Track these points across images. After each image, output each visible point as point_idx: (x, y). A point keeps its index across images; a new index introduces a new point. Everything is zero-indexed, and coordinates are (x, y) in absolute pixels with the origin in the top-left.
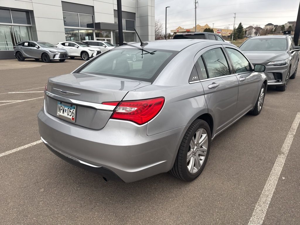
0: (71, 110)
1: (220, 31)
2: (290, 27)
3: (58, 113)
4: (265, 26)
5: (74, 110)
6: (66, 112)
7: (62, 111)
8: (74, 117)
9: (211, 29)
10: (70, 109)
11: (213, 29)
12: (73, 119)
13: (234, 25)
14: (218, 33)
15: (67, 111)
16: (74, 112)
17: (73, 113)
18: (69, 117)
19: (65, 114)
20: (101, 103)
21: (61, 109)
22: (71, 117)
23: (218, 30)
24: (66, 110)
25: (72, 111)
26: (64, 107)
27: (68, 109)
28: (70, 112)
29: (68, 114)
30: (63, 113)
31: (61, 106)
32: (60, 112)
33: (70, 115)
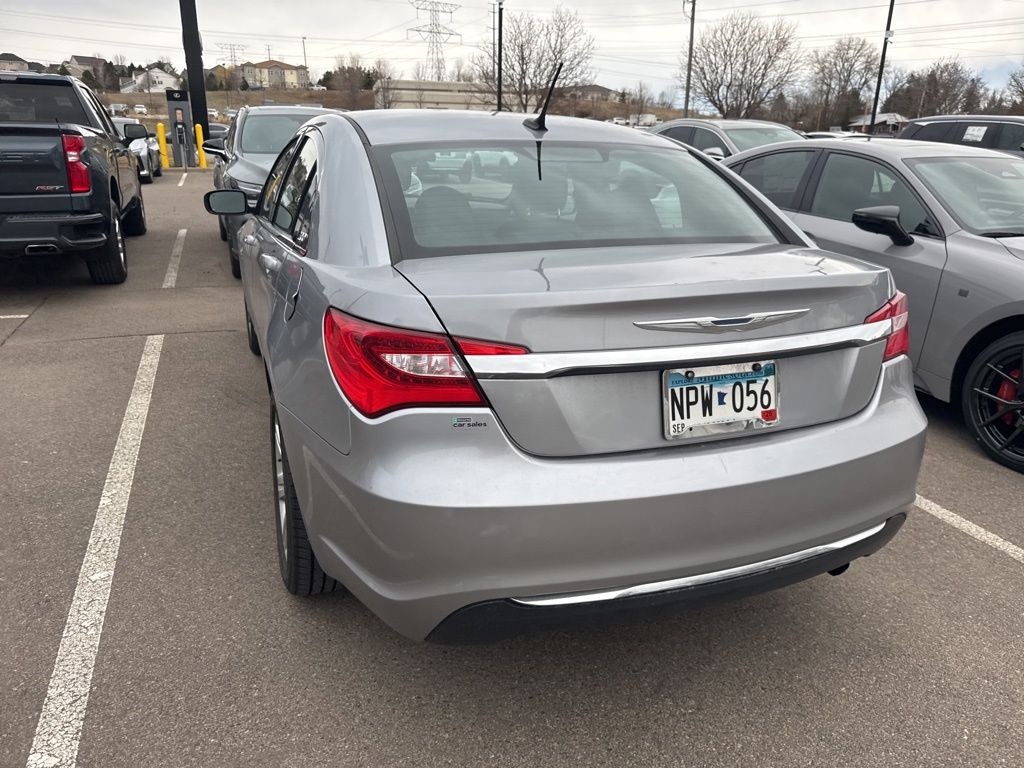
0: (752, 387)
2: (86, 73)
3: (672, 423)
5: (771, 379)
6: (721, 402)
7: (697, 410)
8: (772, 407)
10: (748, 383)
12: (769, 415)
15: (728, 399)
16: (770, 388)
17: (768, 393)
18: (745, 415)
19: (723, 413)
20: (863, 320)
21: (692, 399)
22: (757, 413)
24: (721, 396)
25: (757, 387)
26: (711, 387)
27: (738, 387)
28: (748, 395)
29: (738, 407)
30: (704, 415)
31: (688, 389)
32: (682, 418)
33: (750, 409)
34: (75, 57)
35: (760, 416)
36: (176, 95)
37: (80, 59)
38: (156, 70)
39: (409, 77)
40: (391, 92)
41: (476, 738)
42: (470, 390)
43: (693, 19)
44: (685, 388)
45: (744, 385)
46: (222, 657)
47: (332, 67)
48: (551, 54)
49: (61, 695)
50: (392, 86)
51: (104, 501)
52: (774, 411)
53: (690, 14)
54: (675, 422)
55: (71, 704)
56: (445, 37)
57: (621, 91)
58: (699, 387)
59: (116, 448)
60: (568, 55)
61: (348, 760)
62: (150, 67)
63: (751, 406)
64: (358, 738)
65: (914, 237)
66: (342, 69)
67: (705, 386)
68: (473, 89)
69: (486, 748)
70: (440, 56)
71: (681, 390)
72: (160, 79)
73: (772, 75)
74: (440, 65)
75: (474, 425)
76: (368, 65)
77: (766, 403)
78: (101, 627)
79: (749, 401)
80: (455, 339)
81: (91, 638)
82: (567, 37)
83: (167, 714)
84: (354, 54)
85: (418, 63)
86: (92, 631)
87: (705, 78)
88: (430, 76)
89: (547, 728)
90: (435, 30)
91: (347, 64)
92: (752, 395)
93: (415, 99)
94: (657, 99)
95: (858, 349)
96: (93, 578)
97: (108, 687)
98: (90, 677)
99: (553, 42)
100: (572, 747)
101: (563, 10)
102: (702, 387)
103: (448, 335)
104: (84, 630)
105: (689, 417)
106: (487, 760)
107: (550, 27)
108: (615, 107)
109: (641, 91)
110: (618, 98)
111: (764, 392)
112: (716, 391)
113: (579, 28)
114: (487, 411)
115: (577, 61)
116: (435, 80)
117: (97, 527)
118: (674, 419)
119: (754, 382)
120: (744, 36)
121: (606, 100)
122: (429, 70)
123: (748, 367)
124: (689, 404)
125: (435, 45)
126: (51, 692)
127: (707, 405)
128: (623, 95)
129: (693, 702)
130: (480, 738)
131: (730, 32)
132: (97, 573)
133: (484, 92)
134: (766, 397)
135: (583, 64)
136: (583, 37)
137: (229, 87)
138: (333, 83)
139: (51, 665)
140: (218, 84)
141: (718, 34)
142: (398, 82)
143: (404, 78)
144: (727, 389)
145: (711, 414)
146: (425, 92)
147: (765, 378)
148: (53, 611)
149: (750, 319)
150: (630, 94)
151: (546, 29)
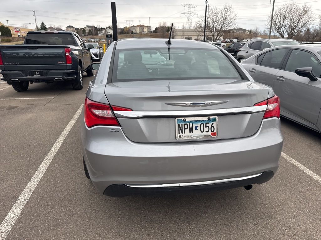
0: (207, 125)
1: (17, 30)
2: (90, 30)
3: (178, 135)
4: (66, 28)
5: (215, 122)
6: (196, 129)
7: (187, 131)
8: (215, 131)
9: (5, 27)
10: (206, 124)
11: (9, 28)
12: (213, 134)
13: (36, 24)
14: (15, 32)
15: (199, 128)
16: (214, 125)
18: (205, 133)
19: (197, 133)
20: (253, 105)
21: (186, 127)
22: (210, 133)
23: (16, 29)
24: (196, 127)
25: (209, 125)
26: (192, 124)
27: (202, 125)
28: (206, 127)
29: (202, 131)
30: (190, 133)
31: (184, 124)
32: (182, 133)
33: (206, 132)
34: (87, 26)
35: (210, 134)
36: (109, 36)
37: (88, 26)
38: (108, 29)
39: (180, 28)
40: (175, 33)
41: (124, 226)
42: (115, 121)
43: (273, 5)
44: (183, 124)
45: (205, 124)
46: (65, 194)
47: (158, 26)
48: (223, 19)
49: (22, 199)
50: (175, 31)
51: (53, 149)
52: (216, 133)
53: (273, 4)
54: (180, 134)
55: (23, 201)
56: (193, 15)
57: (250, 30)
58: (188, 124)
59: (61, 135)
60: (228, 19)
61: (86, 227)
62: (106, 28)
63: (207, 131)
64: (91, 221)
65: (318, 78)
66: (161, 27)
67: (190, 123)
68: (197, 31)
69: (126, 229)
70: (191, 21)
71: (182, 124)
72: (109, 31)
73: (301, 23)
74: (190, 24)
75: (115, 131)
76: (168, 25)
77: (213, 130)
78: (38, 182)
79: (206, 129)
80: (111, 106)
81: (35, 185)
82: (228, 13)
83: (45, 207)
84: (164, 22)
85: (184, 24)
86: (36, 183)
87: (276, 25)
88: (187, 27)
89: (146, 226)
90: (189, 13)
91: (162, 25)
92: (207, 128)
93: (182, 35)
94: (262, 32)
95: (250, 114)
96: (41, 169)
97: (34, 198)
98: (30, 195)
99: (223, 16)
100: (151, 233)
101: (227, 5)
102: (189, 124)
103: (110, 105)
104: (34, 183)
105: (184, 133)
106: (124, 233)
107: (223, 11)
108: (248, 35)
109: (256, 30)
110: (249, 33)
111: (212, 127)
112: (194, 125)
113: (232, 10)
114: (120, 127)
115: (231, 21)
116: (189, 29)
117: (48, 155)
118: (179, 133)
119: (209, 123)
120: (290, 10)
121: (245, 33)
122: (187, 26)
123: (206, 118)
124: (185, 129)
125: (189, 18)
126: (20, 198)
127: (191, 130)
128: (251, 31)
129: (195, 225)
130: (125, 226)
131: (286, 9)
132: (43, 168)
133: (200, 32)
134: (213, 129)
135: (233, 22)
136: (233, 13)
137: (128, 33)
138: (158, 31)
139: (22, 191)
140: (125, 32)
141: (282, 10)
142: (177, 30)
143: (179, 29)
144: (199, 125)
145: (192, 133)
146: (185, 33)
147: (212, 122)
148: (29, 177)
149: (205, 103)
150: (253, 31)
151: (221, 11)
